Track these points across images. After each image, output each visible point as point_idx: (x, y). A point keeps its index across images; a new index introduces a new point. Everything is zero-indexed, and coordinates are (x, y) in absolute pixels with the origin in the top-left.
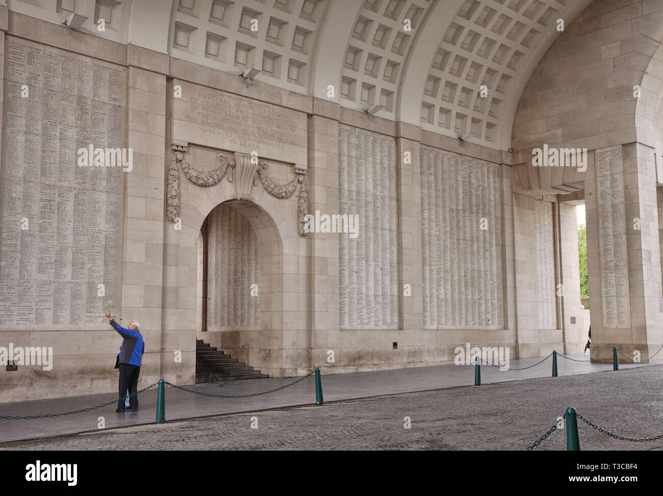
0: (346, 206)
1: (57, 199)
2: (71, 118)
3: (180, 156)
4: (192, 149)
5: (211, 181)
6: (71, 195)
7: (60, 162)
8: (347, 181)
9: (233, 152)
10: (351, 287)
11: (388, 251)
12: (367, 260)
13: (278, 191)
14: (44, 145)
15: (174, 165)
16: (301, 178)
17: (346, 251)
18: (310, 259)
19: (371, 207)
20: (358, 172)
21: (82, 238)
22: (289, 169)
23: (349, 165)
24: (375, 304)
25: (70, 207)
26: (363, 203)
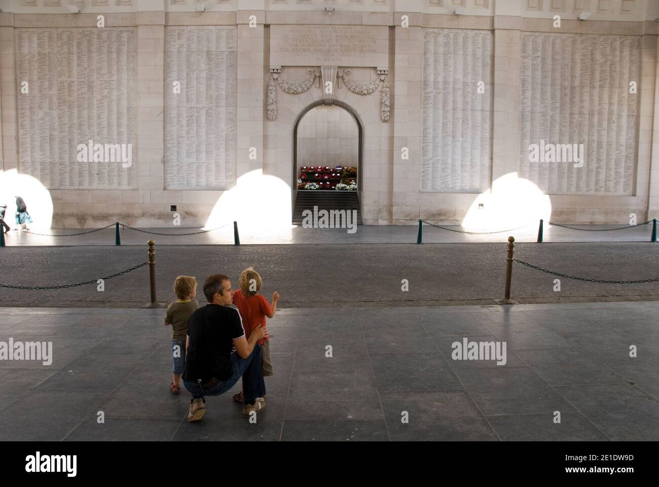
0: (431, 95)
1: (196, 115)
2: (203, 66)
3: (275, 76)
4: (286, 70)
5: (300, 90)
6: (203, 112)
7: (197, 93)
8: (432, 74)
9: (320, 67)
10: (436, 159)
11: (479, 128)
12: (454, 137)
13: (359, 90)
14: (187, 85)
15: (272, 83)
16: (383, 77)
17: (430, 131)
18: (391, 138)
19: (460, 93)
20: (445, 65)
21: (211, 136)
22: (372, 71)
23: (436, 61)
24: (462, 172)
25: (203, 119)
26: (451, 90)
